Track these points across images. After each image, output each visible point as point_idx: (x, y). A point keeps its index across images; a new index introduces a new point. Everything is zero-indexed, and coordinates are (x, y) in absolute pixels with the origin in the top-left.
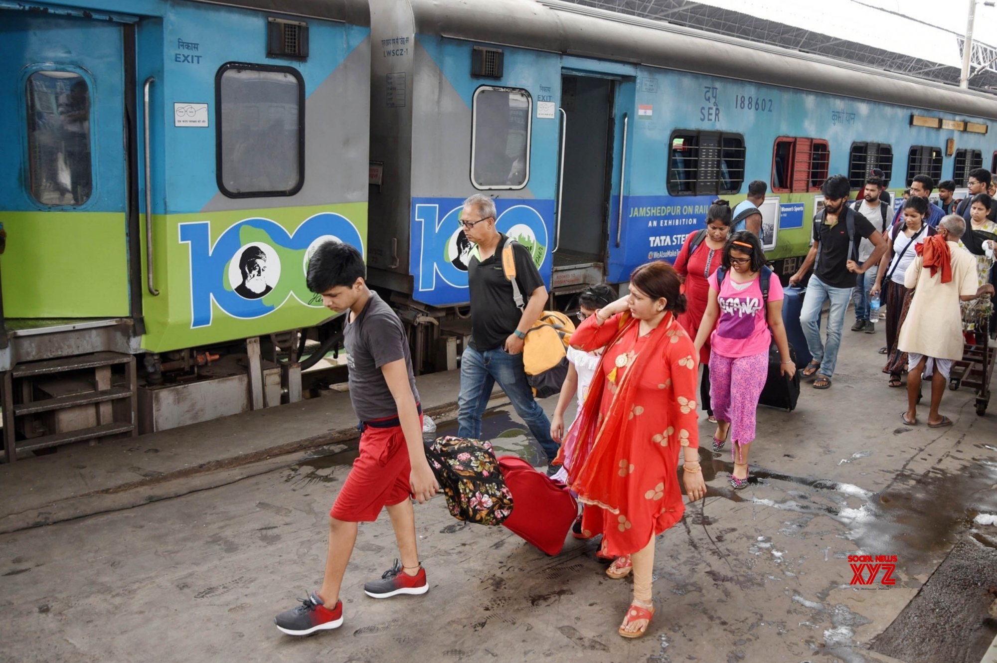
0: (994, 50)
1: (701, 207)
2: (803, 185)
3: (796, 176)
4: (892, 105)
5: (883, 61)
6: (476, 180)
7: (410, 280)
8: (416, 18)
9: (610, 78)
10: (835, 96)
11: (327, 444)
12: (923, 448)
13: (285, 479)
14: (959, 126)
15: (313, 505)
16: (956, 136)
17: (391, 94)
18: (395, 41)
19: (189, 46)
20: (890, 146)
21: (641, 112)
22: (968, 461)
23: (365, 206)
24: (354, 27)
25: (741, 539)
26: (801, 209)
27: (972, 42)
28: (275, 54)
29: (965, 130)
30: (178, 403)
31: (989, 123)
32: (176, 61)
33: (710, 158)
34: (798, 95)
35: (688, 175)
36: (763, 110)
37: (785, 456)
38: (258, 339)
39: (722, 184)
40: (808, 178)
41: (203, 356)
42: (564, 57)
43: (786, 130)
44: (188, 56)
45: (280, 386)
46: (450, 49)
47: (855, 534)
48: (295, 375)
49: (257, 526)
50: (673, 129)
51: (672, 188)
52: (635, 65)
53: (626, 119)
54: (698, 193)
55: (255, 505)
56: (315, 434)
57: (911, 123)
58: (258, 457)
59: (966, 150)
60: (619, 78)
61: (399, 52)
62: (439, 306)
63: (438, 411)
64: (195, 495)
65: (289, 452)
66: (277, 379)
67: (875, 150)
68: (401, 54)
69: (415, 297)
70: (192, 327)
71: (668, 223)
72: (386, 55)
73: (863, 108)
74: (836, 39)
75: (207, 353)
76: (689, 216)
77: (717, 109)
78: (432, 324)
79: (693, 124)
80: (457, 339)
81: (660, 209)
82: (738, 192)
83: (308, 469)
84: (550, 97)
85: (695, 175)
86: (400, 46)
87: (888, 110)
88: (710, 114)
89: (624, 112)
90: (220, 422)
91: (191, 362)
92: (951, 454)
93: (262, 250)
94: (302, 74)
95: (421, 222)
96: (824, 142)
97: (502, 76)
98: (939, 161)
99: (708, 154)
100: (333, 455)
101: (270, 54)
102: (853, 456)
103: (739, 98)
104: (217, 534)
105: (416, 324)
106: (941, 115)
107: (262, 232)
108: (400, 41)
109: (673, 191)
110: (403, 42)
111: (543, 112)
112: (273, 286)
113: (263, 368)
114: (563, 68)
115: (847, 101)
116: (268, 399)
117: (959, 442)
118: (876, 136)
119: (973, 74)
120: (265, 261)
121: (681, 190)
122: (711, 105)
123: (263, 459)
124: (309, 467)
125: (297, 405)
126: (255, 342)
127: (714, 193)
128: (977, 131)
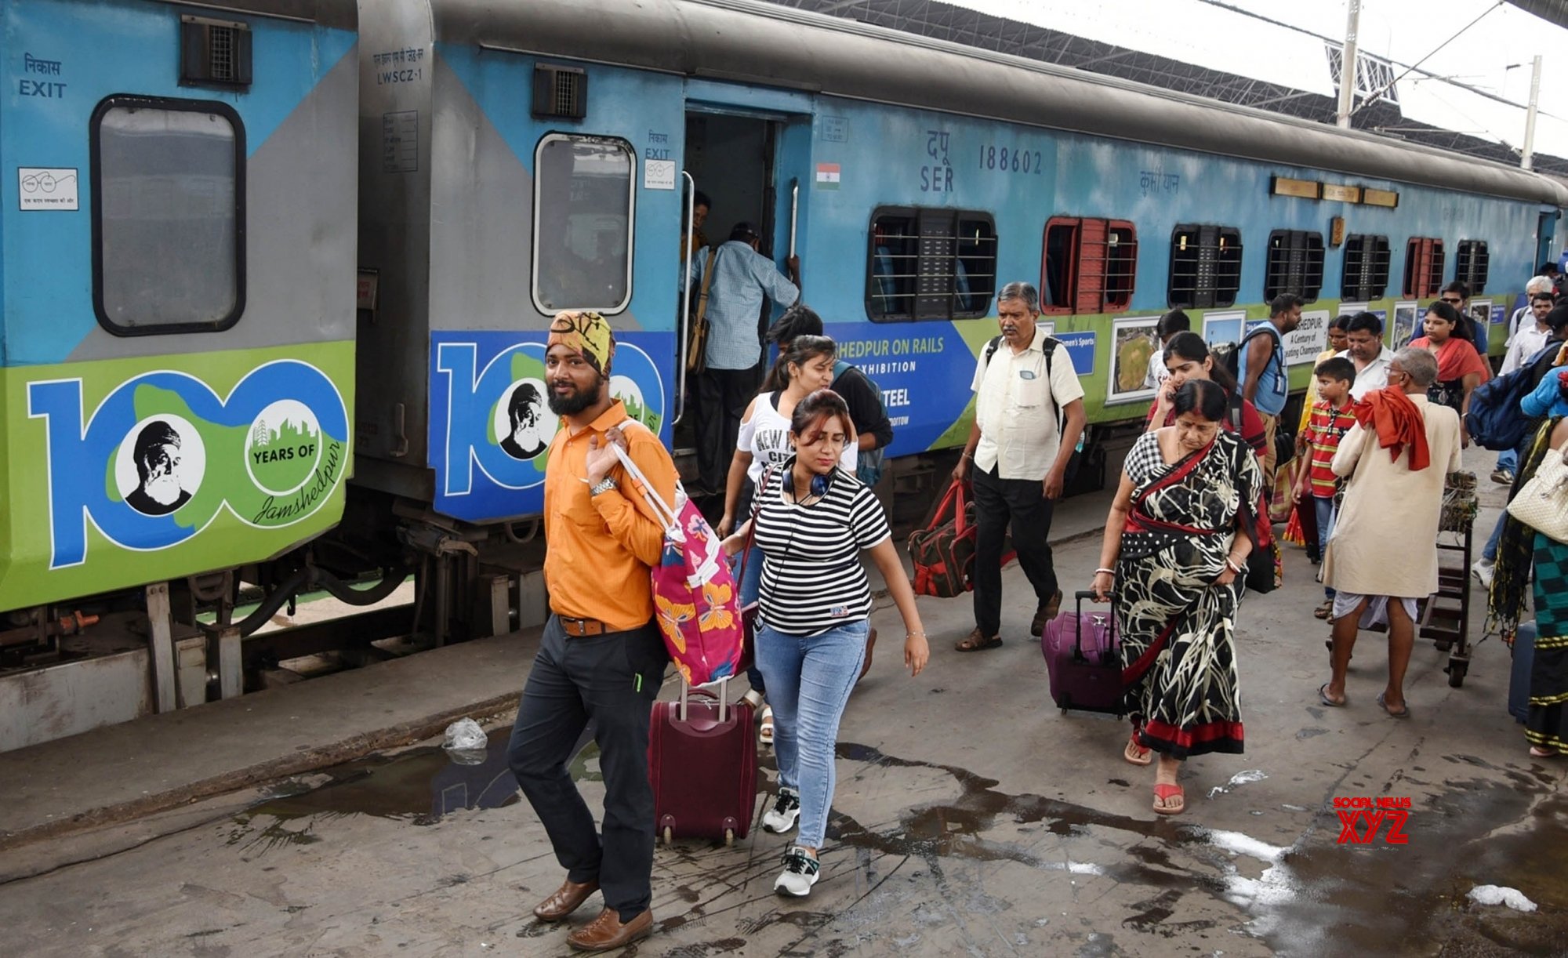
0: (1387, 66)
1: (924, 340)
2: (1093, 300)
3: (1083, 285)
4: (1240, 160)
5: (1198, 86)
6: (541, 299)
7: (430, 478)
8: (436, 15)
9: (767, 117)
10: (1146, 146)
11: (295, 774)
12: (1354, 763)
13: (227, 838)
14: (1350, 194)
15: (282, 887)
16: (1347, 213)
17: (392, 149)
18: (399, 55)
19: (43, 67)
20: (1236, 230)
21: (821, 177)
22: (1438, 786)
23: (350, 348)
24: (330, 30)
25: (1059, 938)
26: (1090, 341)
27: (1357, 53)
28: (195, 80)
29: (1361, 202)
30: (28, 701)
31: (1400, 189)
32: (22, 93)
33: (938, 255)
34: (1084, 145)
35: (900, 285)
36: (1026, 171)
37: (1111, 782)
38: (166, 586)
39: (958, 301)
40: (1102, 288)
41: (70, 618)
42: (690, 81)
43: (1064, 206)
44: (43, 84)
45: (205, 668)
46: (494, 69)
47: (1262, 926)
48: (231, 650)
49: (187, 929)
50: (875, 207)
51: (873, 307)
52: (811, 94)
53: (796, 189)
54: (918, 317)
55: (178, 889)
56: (275, 756)
57: (1272, 190)
58: (177, 799)
59: (1363, 237)
60: (782, 117)
61: (405, 76)
62: (478, 522)
63: (487, 709)
64: (69, 873)
65: (231, 790)
66: (199, 656)
67: (1212, 238)
68: (410, 79)
69: (437, 507)
70: (51, 568)
71: (867, 370)
72: (382, 80)
73: (1191, 166)
74: (1119, 49)
75: (78, 613)
76: (901, 358)
77: (949, 170)
78: (465, 553)
79: (907, 197)
80: (510, 579)
81: (854, 346)
82: (984, 316)
83: (265, 821)
84: (667, 151)
85: (913, 285)
86: (408, 65)
87: (1231, 169)
88: (937, 179)
89: (792, 177)
90: (101, 735)
91: (50, 629)
92: (1405, 774)
93: (173, 427)
94: (240, 114)
95: (448, 373)
96: (1127, 226)
97: (584, 116)
98: (1319, 256)
99: (934, 250)
100: (307, 793)
101: (185, 80)
102: (1233, 780)
103: (986, 150)
104: (116, 945)
105: (438, 555)
106: (1322, 176)
107: (172, 396)
108: (406, 55)
109: (876, 314)
110: (412, 58)
111: (655, 178)
112: (192, 492)
113: (175, 638)
114: (688, 100)
115: (1165, 154)
116: (184, 692)
117: (1415, 752)
118: (1214, 214)
119: (1359, 106)
120: (178, 447)
121: (889, 313)
122: (939, 163)
123: (186, 804)
124: (268, 816)
125: (234, 702)
126: (161, 591)
127: (946, 317)
128: (1380, 203)
